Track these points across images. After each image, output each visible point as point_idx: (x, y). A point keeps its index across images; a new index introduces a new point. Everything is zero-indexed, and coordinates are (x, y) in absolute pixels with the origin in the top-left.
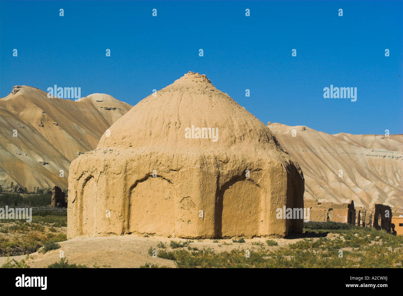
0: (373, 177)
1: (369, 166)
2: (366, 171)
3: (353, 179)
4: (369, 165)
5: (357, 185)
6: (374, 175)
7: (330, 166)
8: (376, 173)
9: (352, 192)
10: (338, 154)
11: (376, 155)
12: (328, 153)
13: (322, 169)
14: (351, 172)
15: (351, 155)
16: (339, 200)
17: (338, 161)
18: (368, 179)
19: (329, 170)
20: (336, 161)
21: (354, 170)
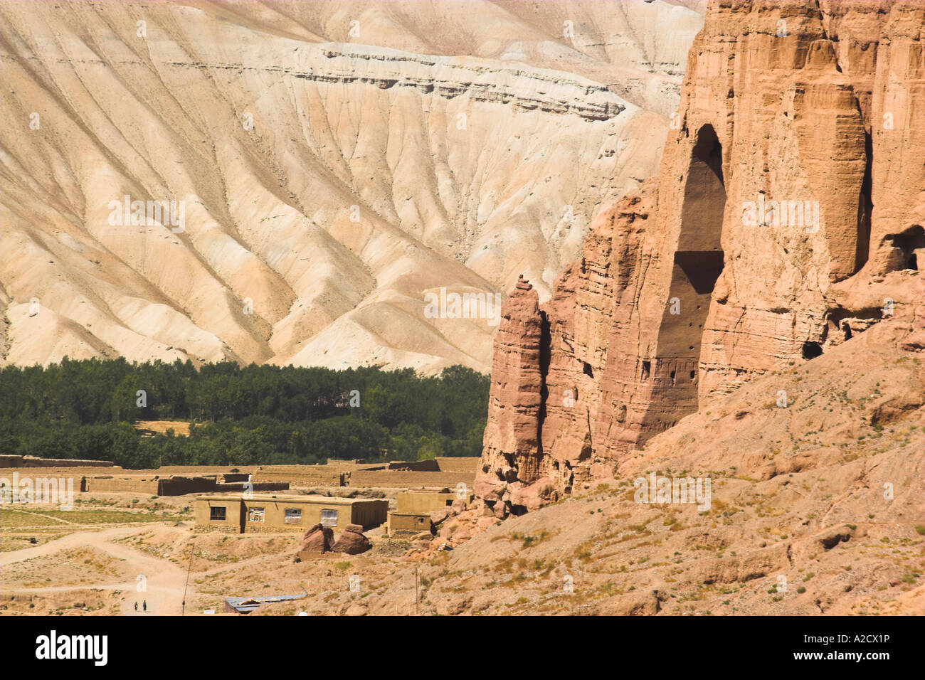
0: (319, 190)
1: (306, 134)
2: (289, 158)
3: (215, 201)
4: (305, 124)
5: (229, 228)
6: (328, 176)
7: (104, 133)
8: (340, 167)
9: (195, 263)
10: (156, 73)
11: (347, 74)
12: (100, 70)
13: (59, 150)
14: (211, 161)
15: (221, 76)
16: (113, 307)
17: (148, 107)
18: (291, 199)
19: (93, 155)
20: (138, 104)
21: (228, 150)
